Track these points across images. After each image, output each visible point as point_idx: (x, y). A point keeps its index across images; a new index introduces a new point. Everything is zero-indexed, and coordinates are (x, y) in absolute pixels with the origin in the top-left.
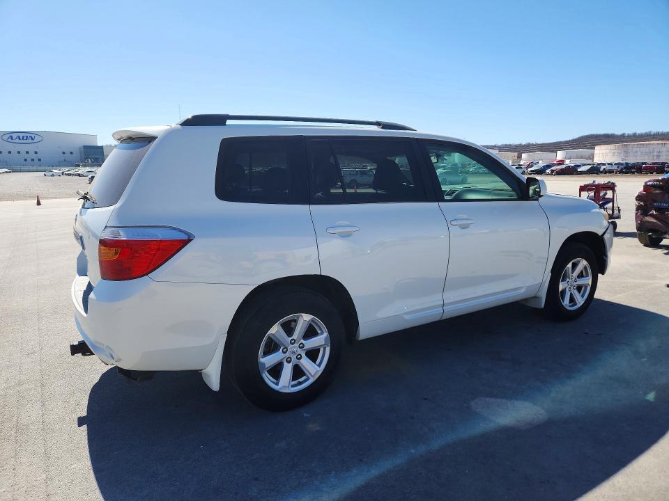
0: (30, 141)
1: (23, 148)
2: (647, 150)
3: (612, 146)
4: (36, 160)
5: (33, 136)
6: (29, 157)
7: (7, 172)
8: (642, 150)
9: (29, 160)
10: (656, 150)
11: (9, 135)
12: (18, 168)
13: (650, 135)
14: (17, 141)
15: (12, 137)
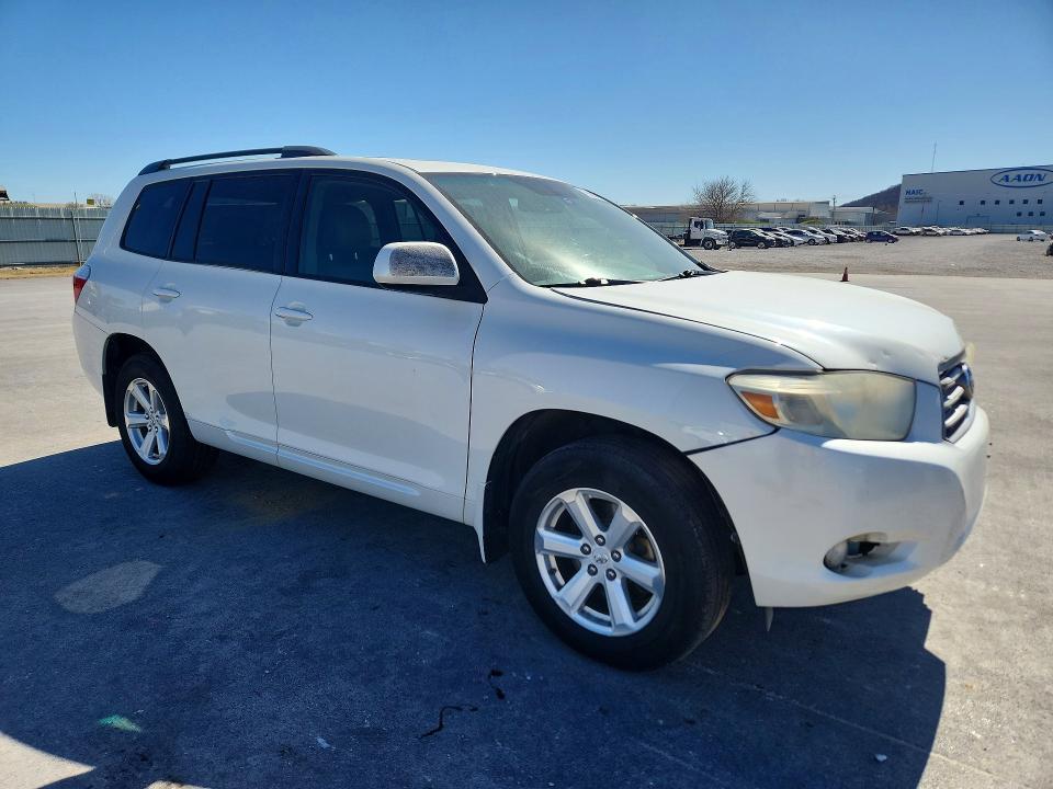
0: (1037, 182)
1: (1019, 195)
4: (1036, 214)
5: (1042, 173)
6: (1025, 209)
7: (978, 233)
9: (1025, 214)
11: (1002, 175)
12: (1000, 227)
14: (1016, 183)
15: (1007, 178)
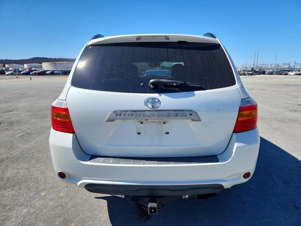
2: (63, 65)
3: (49, 63)
8: (61, 65)
10: (66, 66)
13: (62, 59)
